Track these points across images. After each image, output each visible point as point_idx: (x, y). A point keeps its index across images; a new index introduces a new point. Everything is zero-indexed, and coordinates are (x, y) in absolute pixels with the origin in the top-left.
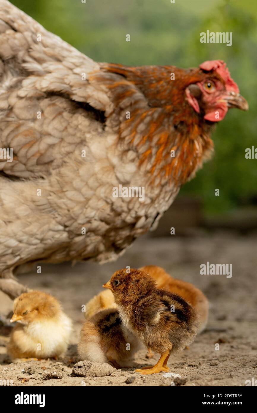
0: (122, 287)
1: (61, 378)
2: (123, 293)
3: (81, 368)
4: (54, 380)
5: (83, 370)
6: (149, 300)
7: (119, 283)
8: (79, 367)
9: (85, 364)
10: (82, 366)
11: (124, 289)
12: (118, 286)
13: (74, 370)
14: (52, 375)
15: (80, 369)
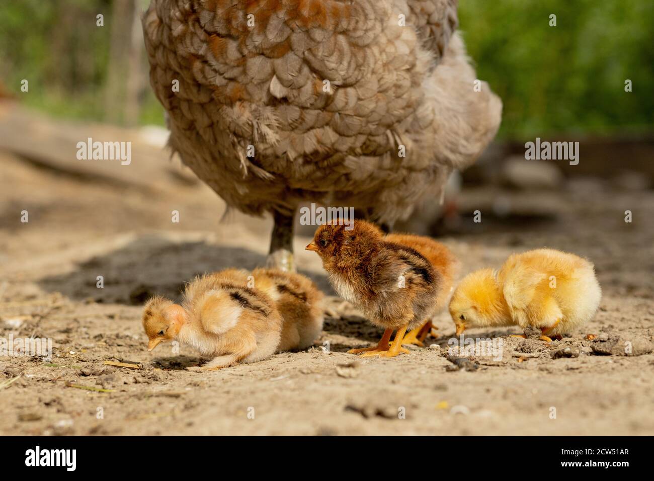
0: (332, 247)
1: (576, 356)
2: (334, 255)
3: (604, 343)
4: (567, 359)
5: (606, 346)
6: (386, 258)
7: (326, 243)
8: (601, 341)
9: (610, 338)
10: (606, 340)
11: (335, 250)
12: (327, 246)
13: (594, 345)
14: (564, 352)
15: (602, 344)
